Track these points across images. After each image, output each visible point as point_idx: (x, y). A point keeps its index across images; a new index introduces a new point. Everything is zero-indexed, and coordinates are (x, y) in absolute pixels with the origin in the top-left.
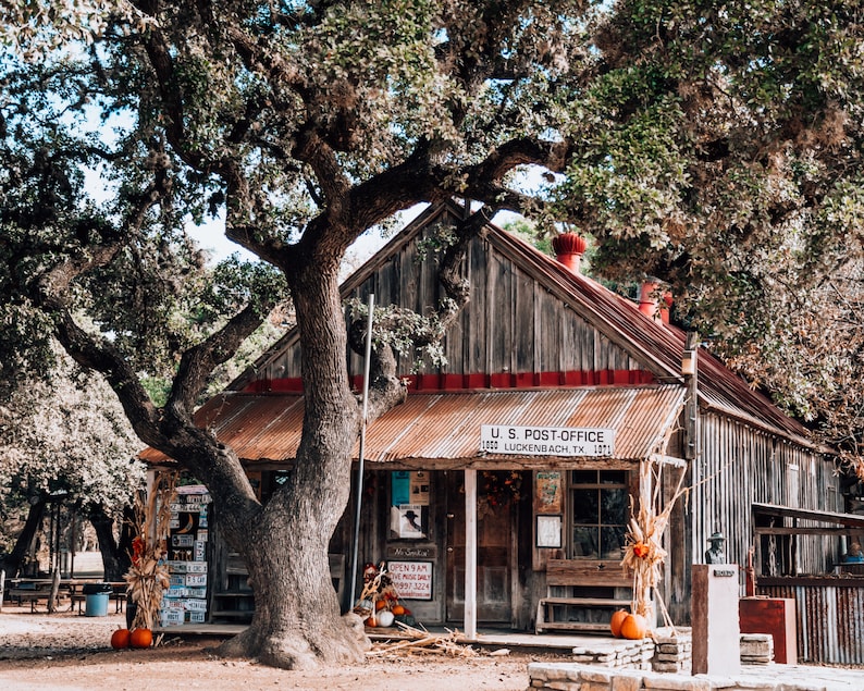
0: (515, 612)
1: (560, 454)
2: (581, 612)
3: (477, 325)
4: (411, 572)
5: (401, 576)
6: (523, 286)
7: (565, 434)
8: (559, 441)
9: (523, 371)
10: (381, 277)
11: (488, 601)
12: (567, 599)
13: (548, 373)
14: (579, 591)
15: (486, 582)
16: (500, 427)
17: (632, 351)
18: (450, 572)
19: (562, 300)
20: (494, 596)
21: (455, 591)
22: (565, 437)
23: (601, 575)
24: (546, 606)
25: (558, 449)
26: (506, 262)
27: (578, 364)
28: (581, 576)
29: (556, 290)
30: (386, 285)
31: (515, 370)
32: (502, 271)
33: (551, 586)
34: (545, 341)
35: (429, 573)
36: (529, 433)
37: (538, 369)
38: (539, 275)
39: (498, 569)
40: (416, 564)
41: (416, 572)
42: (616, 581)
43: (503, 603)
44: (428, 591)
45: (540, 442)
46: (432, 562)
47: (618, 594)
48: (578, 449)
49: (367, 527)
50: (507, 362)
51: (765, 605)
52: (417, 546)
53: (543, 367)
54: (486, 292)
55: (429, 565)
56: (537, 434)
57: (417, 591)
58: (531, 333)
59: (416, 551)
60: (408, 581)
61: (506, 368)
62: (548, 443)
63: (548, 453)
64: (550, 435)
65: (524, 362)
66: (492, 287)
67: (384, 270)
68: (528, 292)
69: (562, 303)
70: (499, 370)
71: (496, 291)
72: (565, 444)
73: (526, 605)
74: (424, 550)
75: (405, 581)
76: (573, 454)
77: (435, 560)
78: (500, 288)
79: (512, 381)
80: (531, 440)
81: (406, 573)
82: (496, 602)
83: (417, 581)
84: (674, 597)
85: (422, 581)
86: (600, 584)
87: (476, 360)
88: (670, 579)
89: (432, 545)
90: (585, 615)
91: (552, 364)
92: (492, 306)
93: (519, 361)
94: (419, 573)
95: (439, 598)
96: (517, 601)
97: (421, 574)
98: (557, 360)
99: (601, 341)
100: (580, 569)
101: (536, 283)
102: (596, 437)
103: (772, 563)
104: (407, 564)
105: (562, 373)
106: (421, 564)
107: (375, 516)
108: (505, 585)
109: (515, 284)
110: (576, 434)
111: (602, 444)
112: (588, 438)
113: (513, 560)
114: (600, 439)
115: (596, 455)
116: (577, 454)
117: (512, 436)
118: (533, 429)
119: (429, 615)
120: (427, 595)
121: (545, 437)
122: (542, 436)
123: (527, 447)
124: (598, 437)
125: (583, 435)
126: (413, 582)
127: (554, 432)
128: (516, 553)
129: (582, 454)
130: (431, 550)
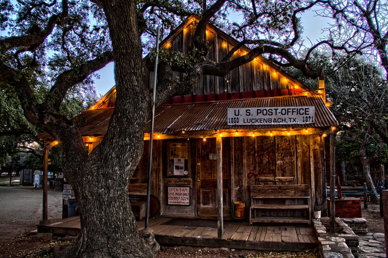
1: (281, 123)
4: (179, 192)
5: (175, 194)
7: (284, 111)
8: (279, 115)
9: (234, 92)
13: (247, 92)
14: (266, 201)
16: (239, 109)
18: (199, 192)
21: (201, 201)
22: (284, 113)
23: (280, 192)
24: (253, 210)
25: (279, 120)
27: (262, 87)
28: (269, 193)
31: (230, 91)
33: (253, 199)
34: (245, 77)
35: (188, 192)
36: (259, 111)
37: (242, 90)
40: (182, 188)
41: (182, 192)
42: (288, 195)
44: (188, 201)
45: (267, 117)
46: (190, 187)
47: (287, 202)
48: (292, 120)
49: (158, 171)
50: (226, 87)
51: (351, 203)
52: (182, 179)
53: (244, 89)
54: (214, 56)
55: (188, 189)
56: (265, 111)
57: (182, 201)
58: (237, 73)
59: (182, 181)
60: (178, 196)
61: (226, 91)
62: (273, 117)
63: (272, 123)
64: (274, 111)
65: (235, 87)
70: (222, 92)
71: (219, 55)
72: (283, 117)
74: (185, 181)
75: (177, 196)
76: (289, 123)
77: (191, 186)
79: (229, 96)
80: (261, 116)
81: (177, 192)
85: (185, 196)
86: (279, 197)
87: (210, 88)
88: (314, 193)
89: (190, 179)
90: (270, 212)
91: (249, 88)
93: (232, 87)
94: (183, 192)
95: (194, 204)
97: (184, 193)
98: (251, 86)
102: (304, 111)
104: (177, 188)
105: (255, 92)
106: (184, 188)
107: (161, 165)
110: (291, 110)
111: (308, 116)
112: (298, 112)
113: (232, 185)
114: (307, 113)
115: (304, 123)
116: (292, 123)
117: (248, 114)
118: (262, 109)
119: (189, 213)
120: (187, 203)
121: (270, 113)
122: (268, 113)
123: (259, 121)
124: (306, 111)
125: (296, 110)
126: (181, 196)
127: (276, 110)
128: (233, 182)
129: (294, 123)
130: (189, 181)
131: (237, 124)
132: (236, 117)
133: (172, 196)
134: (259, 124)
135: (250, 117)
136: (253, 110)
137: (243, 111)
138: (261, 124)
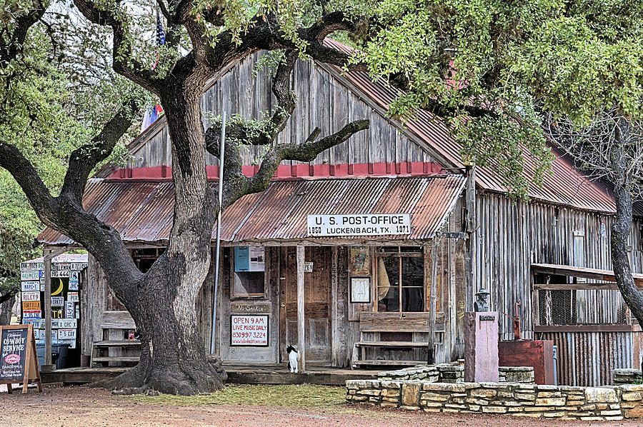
0: (334, 354)
1: (371, 234)
2: (387, 352)
3: (302, 125)
4: (250, 324)
5: (243, 328)
6: (339, 95)
7: (374, 219)
8: (369, 225)
10: (223, 85)
11: (313, 346)
12: (375, 341)
13: (360, 164)
14: (385, 336)
15: (312, 331)
16: (322, 216)
17: (426, 147)
18: (282, 323)
19: (371, 106)
20: (318, 341)
21: (287, 339)
22: (374, 221)
23: (402, 323)
24: (360, 348)
25: (369, 230)
26: (325, 74)
27: (384, 157)
28: (387, 324)
29: (366, 98)
30: (227, 92)
31: (333, 162)
32: (322, 82)
33: (364, 333)
34: (357, 139)
35: (266, 324)
36: (346, 220)
37: (351, 162)
38: (351, 86)
39: (321, 320)
40: (255, 318)
41: (254, 324)
42: (413, 328)
43: (325, 347)
44: (265, 339)
45: (355, 226)
46: (268, 316)
47: (415, 338)
48: (384, 230)
50: (327, 155)
52: (255, 303)
53: (355, 160)
54: (309, 98)
55: (265, 318)
56: (352, 220)
57: (256, 339)
59: (255, 306)
60: (248, 331)
61: (326, 160)
62: (361, 226)
63: (361, 234)
64: (362, 220)
65: (340, 156)
66: (314, 95)
67: (226, 79)
68: (343, 99)
69: (370, 109)
70: (321, 162)
71: (317, 97)
72: (374, 226)
73: (344, 348)
74: (260, 306)
75: (246, 331)
76: (380, 234)
77: (270, 314)
78: (321, 95)
79: (331, 170)
80: (347, 225)
81: (247, 324)
82: (319, 347)
83: (255, 331)
84: (458, 339)
85: (260, 331)
86: (401, 330)
88: (455, 325)
89: (268, 302)
90: (390, 354)
91: (363, 157)
92: (315, 110)
93: (336, 155)
94: (257, 324)
95: (274, 344)
96: (337, 345)
97: (259, 325)
98: (367, 155)
99: (401, 139)
100: (386, 319)
101: (350, 92)
102: (397, 220)
103: (548, 314)
104: (247, 317)
105: (371, 164)
106: (259, 318)
108: (327, 333)
109: (333, 93)
110: (383, 219)
111: (402, 225)
112: (391, 221)
113: (333, 312)
114: (401, 222)
115: (398, 234)
116: (384, 234)
117: (332, 222)
118: (349, 216)
119: (265, 358)
120: (264, 342)
121: (359, 222)
122: (356, 221)
123: (345, 231)
124: (399, 220)
125: (388, 219)
126: (252, 331)
127: (365, 217)
128: (334, 308)
129: (387, 233)
130: (267, 306)
131: (319, 235)
132: (318, 226)
133: (239, 331)
134: (346, 234)
135: (335, 227)
136: (339, 218)
137: (326, 218)
138: (348, 234)
